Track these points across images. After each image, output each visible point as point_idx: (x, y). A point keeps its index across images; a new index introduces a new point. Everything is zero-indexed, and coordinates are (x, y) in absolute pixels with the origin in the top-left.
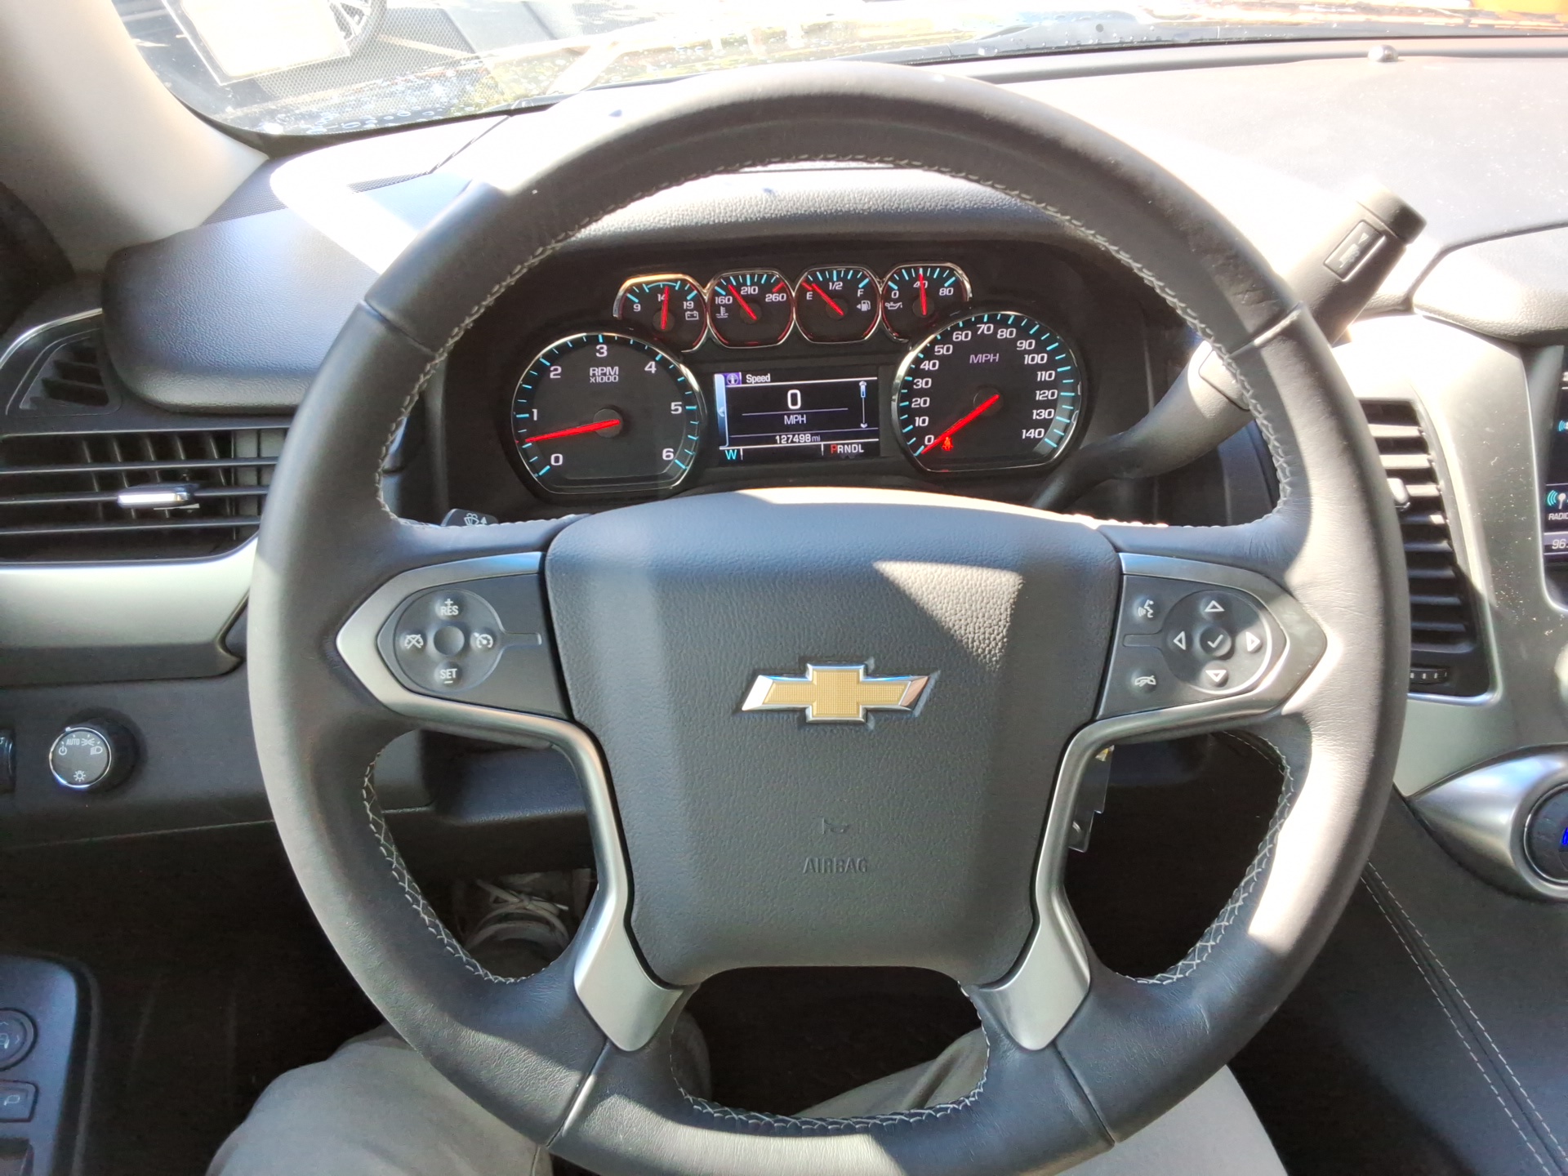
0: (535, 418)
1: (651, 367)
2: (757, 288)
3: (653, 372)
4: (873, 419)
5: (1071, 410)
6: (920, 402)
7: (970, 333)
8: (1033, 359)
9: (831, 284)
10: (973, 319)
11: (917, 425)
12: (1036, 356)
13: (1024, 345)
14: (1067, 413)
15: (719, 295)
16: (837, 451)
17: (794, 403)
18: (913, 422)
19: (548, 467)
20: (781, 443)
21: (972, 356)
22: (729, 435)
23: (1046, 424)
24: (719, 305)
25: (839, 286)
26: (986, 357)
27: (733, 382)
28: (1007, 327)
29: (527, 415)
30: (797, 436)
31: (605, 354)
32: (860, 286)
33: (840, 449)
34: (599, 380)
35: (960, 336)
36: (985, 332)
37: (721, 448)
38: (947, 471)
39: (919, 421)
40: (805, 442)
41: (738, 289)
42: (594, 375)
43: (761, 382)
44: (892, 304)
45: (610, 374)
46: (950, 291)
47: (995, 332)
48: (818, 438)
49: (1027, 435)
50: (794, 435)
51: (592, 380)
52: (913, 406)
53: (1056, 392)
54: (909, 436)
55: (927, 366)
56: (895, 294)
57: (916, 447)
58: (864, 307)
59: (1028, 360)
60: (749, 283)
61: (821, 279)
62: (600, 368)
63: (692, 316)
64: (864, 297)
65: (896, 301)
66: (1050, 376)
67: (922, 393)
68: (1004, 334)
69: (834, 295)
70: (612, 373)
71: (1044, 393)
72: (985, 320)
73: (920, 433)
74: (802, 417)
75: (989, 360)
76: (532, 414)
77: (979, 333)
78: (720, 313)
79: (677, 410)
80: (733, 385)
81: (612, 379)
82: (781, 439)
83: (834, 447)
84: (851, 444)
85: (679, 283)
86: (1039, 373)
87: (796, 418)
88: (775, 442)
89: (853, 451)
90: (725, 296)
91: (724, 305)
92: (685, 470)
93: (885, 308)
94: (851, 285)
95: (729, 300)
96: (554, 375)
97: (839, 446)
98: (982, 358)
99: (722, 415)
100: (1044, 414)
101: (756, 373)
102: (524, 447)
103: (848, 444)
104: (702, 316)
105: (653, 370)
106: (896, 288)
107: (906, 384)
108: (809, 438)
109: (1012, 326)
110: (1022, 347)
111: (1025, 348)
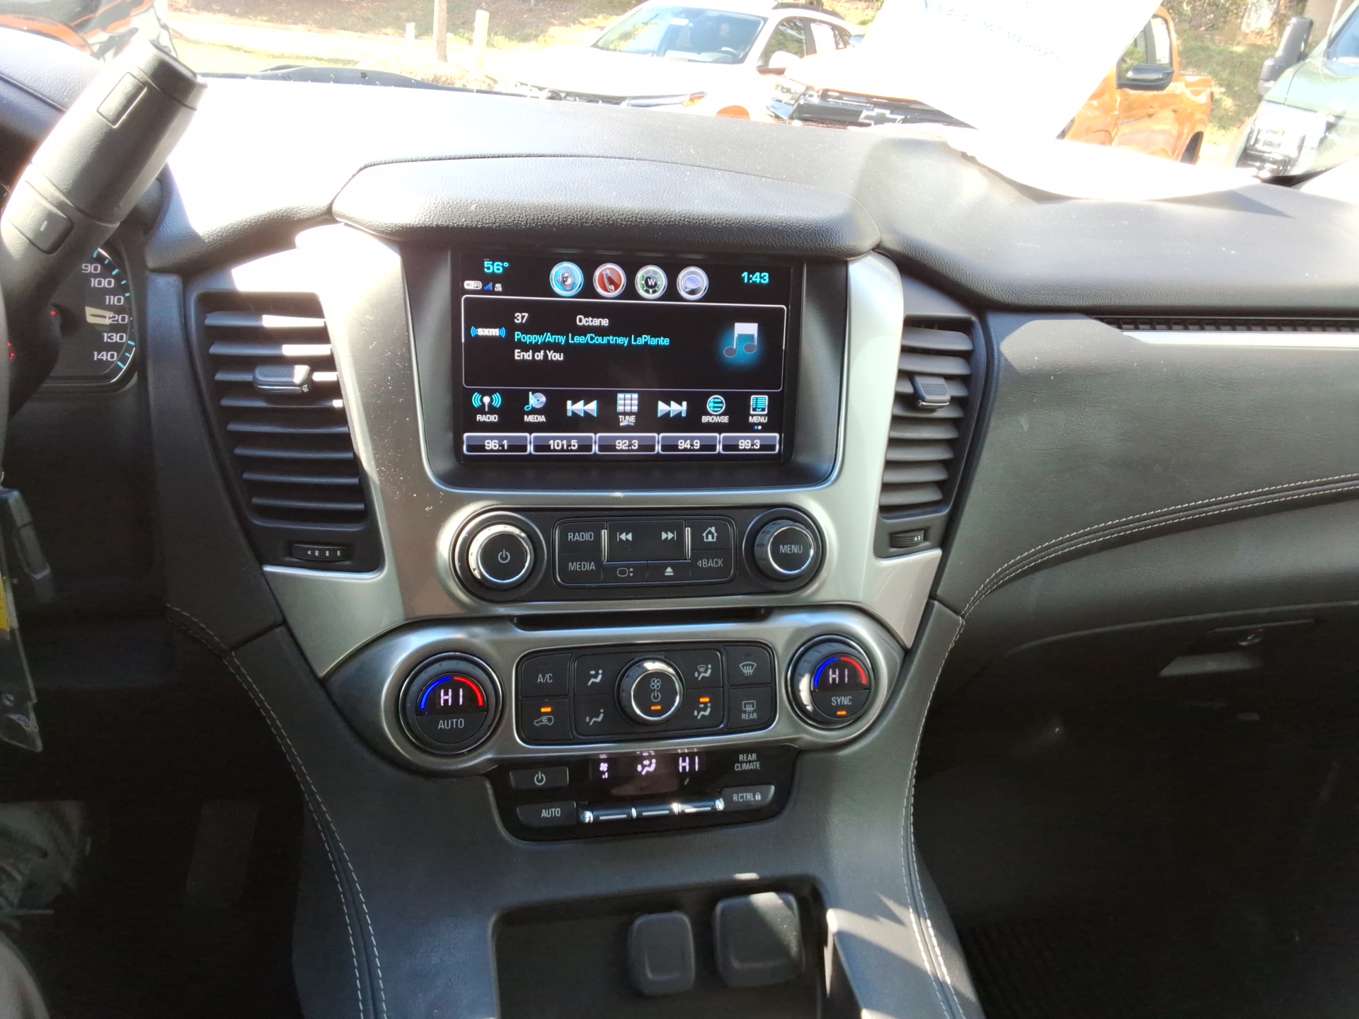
8: (100, 283)
12: (102, 279)
49: (99, 357)
59: (94, 283)
66: (119, 300)
86: (107, 297)
110: (87, 270)
111: (91, 272)
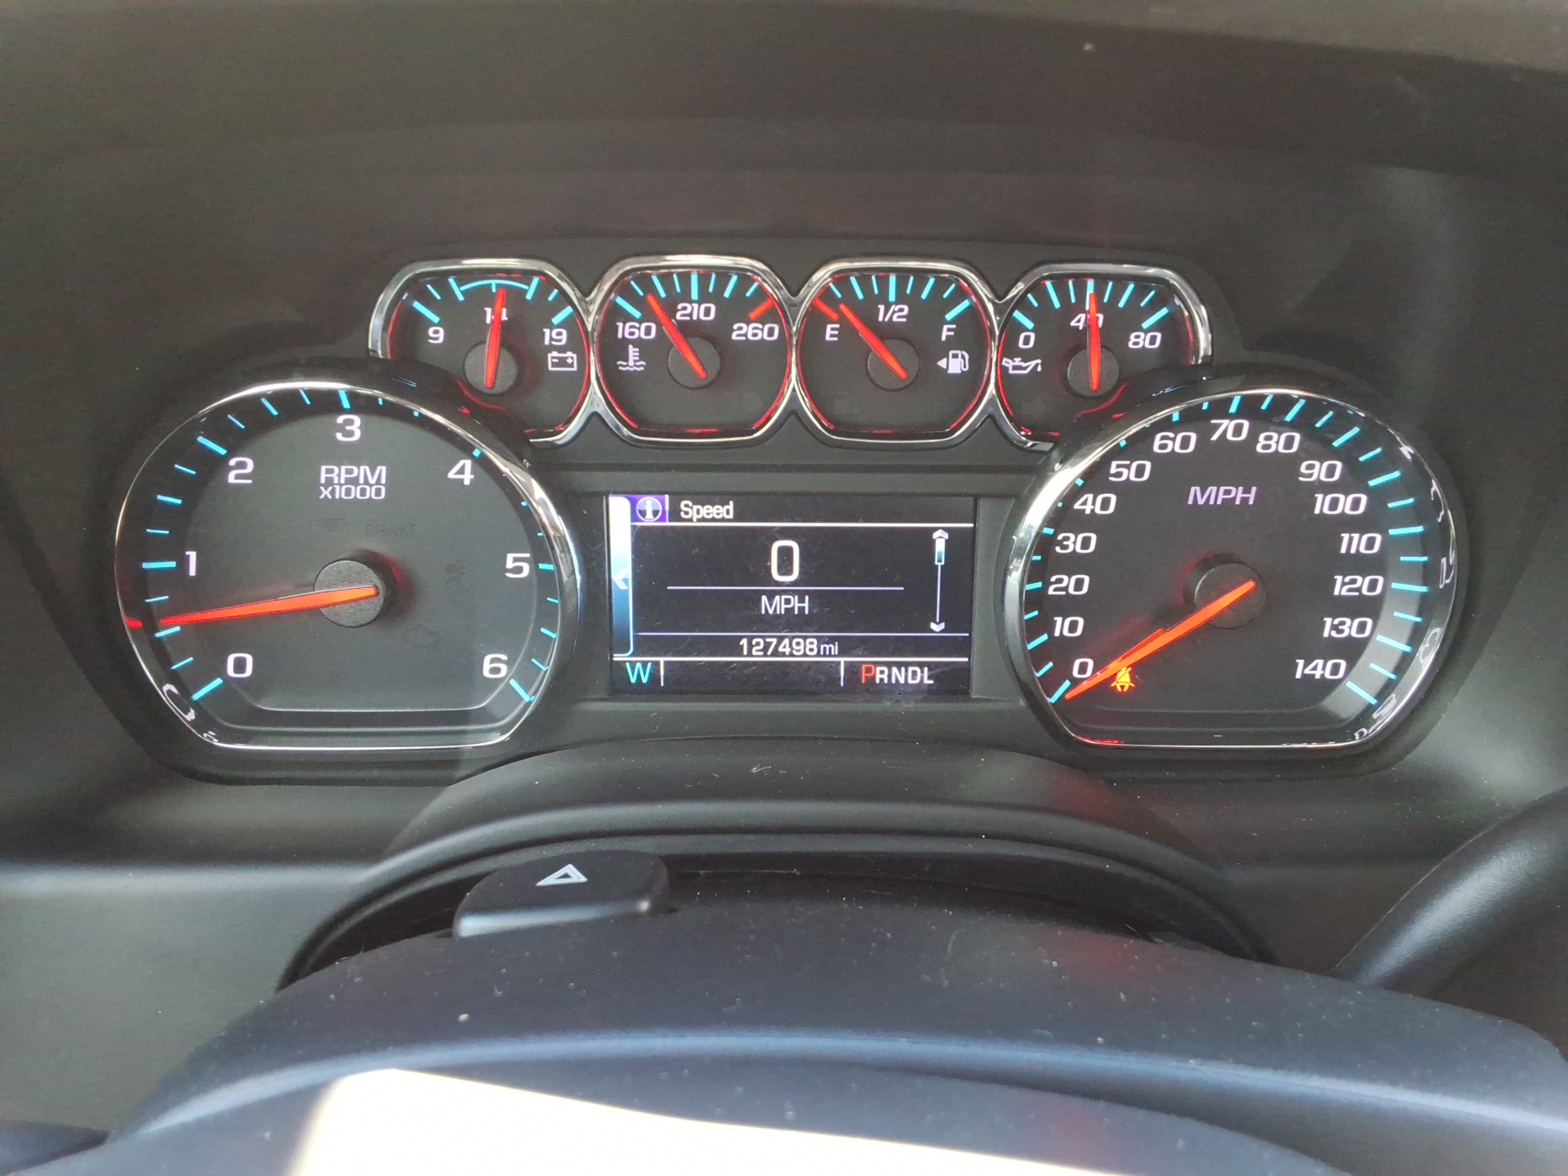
0: (192, 572)
1: (464, 472)
2: (713, 308)
3: (467, 482)
4: (956, 616)
5: (1416, 625)
6: (1066, 584)
7: (1193, 436)
8: (1334, 504)
9: (882, 308)
10: (1205, 406)
11: (1057, 634)
12: (1342, 497)
13: (1316, 471)
14: (1407, 633)
15: (628, 318)
16: (874, 678)
17: (785, 568)
18: (1049, 627)
19: (218, 682)
20: (750, 654)
21: (1195, 490)
22: (636, 630)
23: (1352, 650)
24: (625, 342)
25: (898, 314)
26: (1227, 492)
27: (649, 515)
28: (1282, 426)
29: (172, 564)
30: (786, 641)
31: (357, 435)
32: (949, 316)
33: (881, 675)
34: (340, 493)
35: (1170, 443)
36: (1230, 436)
37: (617, 657)
38: (1116, 744)
39: (1061, 626)
40: (805, 655)
41: (670, 307)
42: (329, 482)
43: (713, 520)
44: (1018, 361)
45: (366, 482)
46: (1153, 340)
47: (1253, 438)
48: (835, 649)
49: (1307, 671)
50: (781, 639)
51: (326, 493)
52: (1051, 591)
53: (1381, 579)
54: (1038, 657)
55: (1089, 504)
56: (1028, 339)
57: (1051, 682)
58: (956, 364)
59: (1322, 504)
60: (695, 295)
61: (860, 296)
62: (343, 468)
63: (562, 362)
64: (955, 343)
65: (1027, 356)
66: (1370, 543)
67: (1073, 564)
68: (1273, 442)
69: (887, 333)
70: (372, 481)
71: (1354, 582)
72: (1233, 409)
73: (1062, 651)
74: (802, 600)
75: (1234, 498)
76: (183, 563)
77: (1215, 438)
78: (627, 360)
79: (519, 570)
80: (650, 521)
81: (370, 493)
82: (750, 646)
83: (868, 670)
84: (907, 665)
85: (536, 281)
86: (1346, 537)
87: (788, 601)
88: (738, 651)
89: (910, 681)
90: (640, 321)
91: (638, 343)
92: (530, 703)
93: (1003, 371)
94: (927, 314)
95: (648, 331)
96: (238, 477)
97: (879, 669)
98: (1216, 495)
99: (622, 586)
100: (1350, 628)
101: (704, 497)
102: (158, 635)
103: (899, 665)
104: (584, 363)
105: (467, 478)
106: (1029, 325)
107: (1044, 544)
108: (814, 647)
109: (1293, 426)
110: (1311, 475)
111: (1318, 479)
